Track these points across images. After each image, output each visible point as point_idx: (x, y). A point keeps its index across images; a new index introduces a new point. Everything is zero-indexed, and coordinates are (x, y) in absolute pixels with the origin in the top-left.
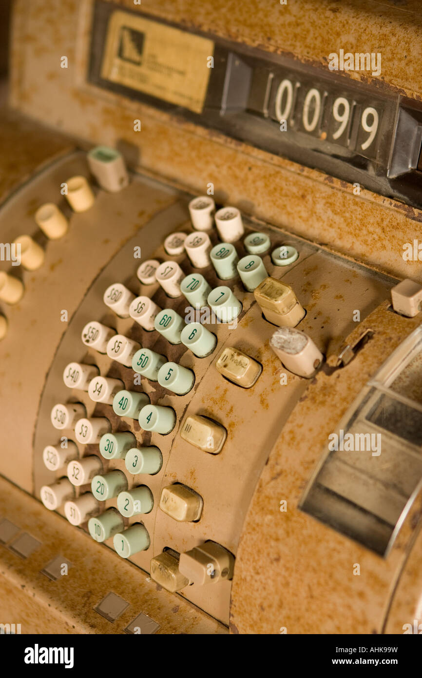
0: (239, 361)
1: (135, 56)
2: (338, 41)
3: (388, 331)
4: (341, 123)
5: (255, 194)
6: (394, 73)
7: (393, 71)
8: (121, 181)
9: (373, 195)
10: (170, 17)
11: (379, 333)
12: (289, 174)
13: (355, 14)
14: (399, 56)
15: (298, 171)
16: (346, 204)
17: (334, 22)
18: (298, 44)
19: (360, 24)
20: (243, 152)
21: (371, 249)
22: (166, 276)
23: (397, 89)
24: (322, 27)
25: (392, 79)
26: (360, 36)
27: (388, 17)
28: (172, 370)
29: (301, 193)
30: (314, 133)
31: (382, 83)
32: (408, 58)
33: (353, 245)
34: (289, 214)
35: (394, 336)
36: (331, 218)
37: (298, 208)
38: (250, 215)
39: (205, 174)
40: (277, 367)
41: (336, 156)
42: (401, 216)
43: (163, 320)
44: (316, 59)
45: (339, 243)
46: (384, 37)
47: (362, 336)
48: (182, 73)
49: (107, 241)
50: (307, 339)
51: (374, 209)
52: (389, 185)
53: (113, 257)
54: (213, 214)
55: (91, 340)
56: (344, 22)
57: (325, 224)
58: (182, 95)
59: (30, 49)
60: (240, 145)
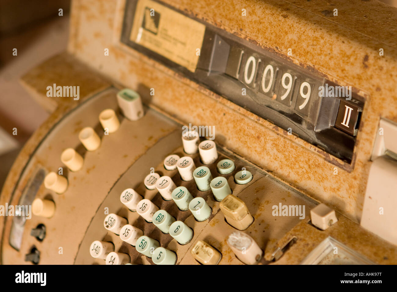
0: (206, 250)
1: (153, 28)
2: (286, 38)
3: (307, 239)
4: (286, 90)
5: (227, 131)
6: (321, 64)
7: (321, 62)
8: (139, 113)
9: (304, 142)
10: (177, 6)
11: (301, 240)
12: (250, 121)
13: (299, 20)
14: (325, 53)
15: (256, 120)
16: (286, 146)
17: (284, 24)
18: (260, 36)
19: (301, 28)
20: (220, 103)
21: (301, 178)
22: (162, 185)
23: (323, 74)
24: (276, 27)
25: (320, 68)
26: (300, 36)
27: (320, 25)
28: (162, 253)
29: (257, 135)
30: (268, 94)
31: (313, 69)
32: (331, 55)
33: (289, 174)
34: (248, 148)
35: (310, 242)
36: (276, 154)
37: (255, 145)
38: (223, 146)
39: (195, 114)
40: (232, 256)
41: (282, 112)
42: (321, 159)
43: (159, 217)
44: (272, 47)
45: (280, 171)
46: (316, 39)
47: (290, 241)
48: (184, 44)
49: (126, 156)
50: (252, 241)
51: (304, 152)
52: (315, 136)
53: (129, 168)
54: (198, 143)
55: (110, 226)
56: (290, 25)
57: (272, 158)
58: (183, 59)
59: (83, 15)
60: (219, 98)
